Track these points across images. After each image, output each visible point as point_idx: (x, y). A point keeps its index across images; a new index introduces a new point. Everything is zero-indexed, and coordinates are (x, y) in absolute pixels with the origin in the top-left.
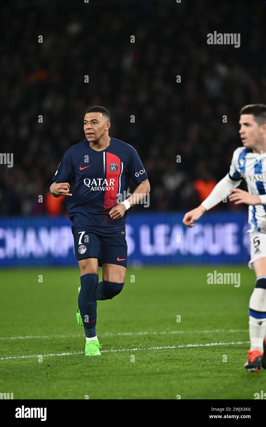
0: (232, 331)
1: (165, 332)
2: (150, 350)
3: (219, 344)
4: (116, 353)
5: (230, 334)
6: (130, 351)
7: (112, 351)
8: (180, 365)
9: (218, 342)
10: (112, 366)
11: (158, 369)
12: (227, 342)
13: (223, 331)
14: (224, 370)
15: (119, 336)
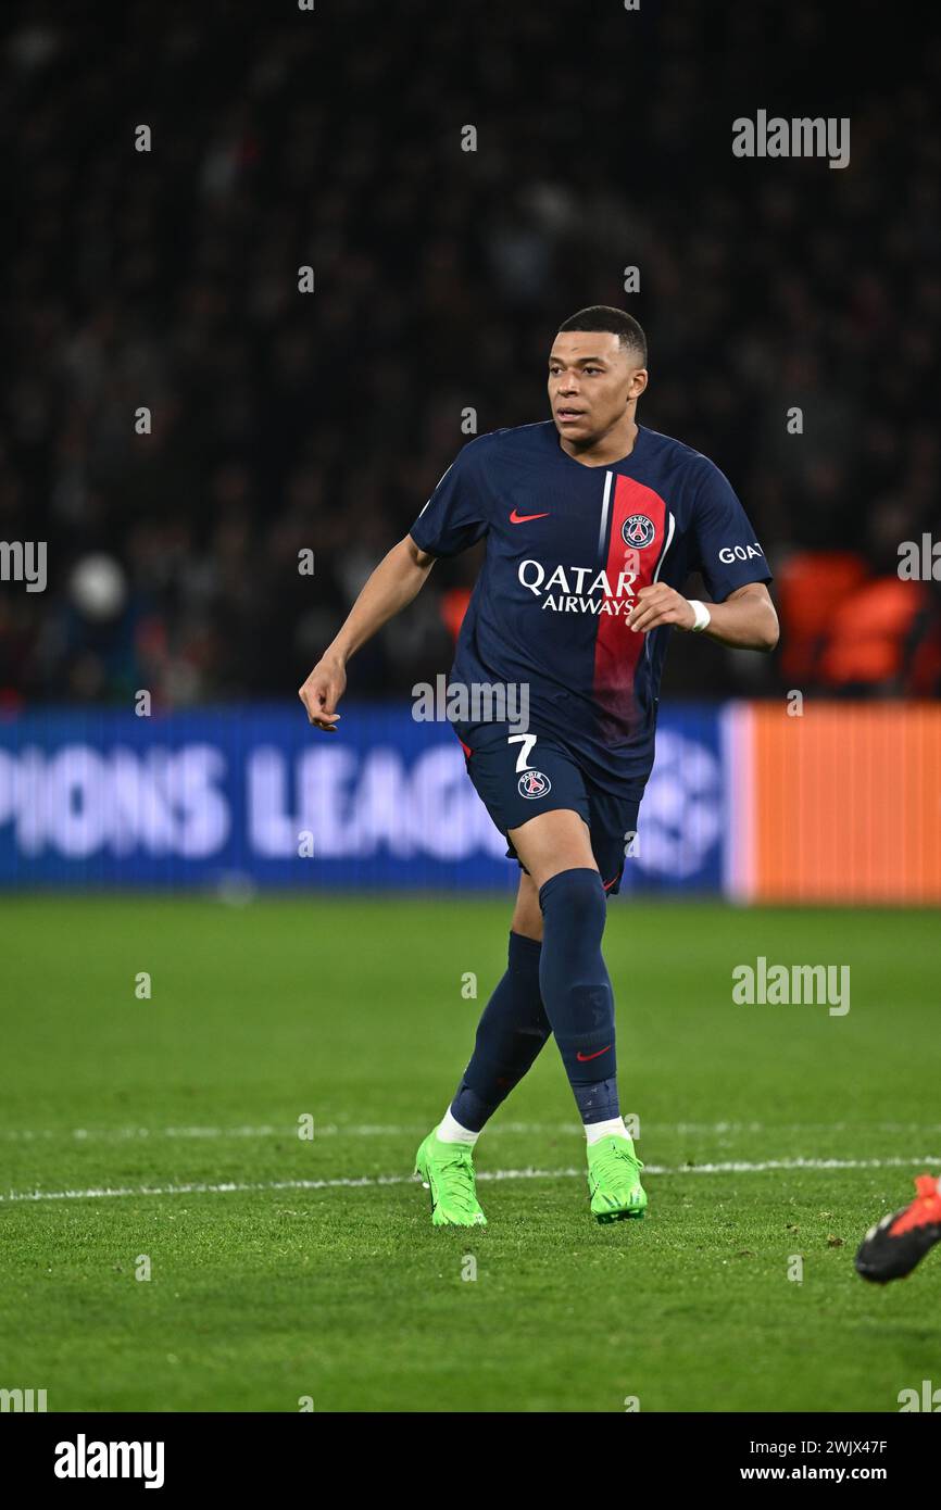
0: (570, 1129)
1: (330, 1130)
2: (280, 1190)
3: (522, 1175)
4: (162, 1202)
6: (207, 1195)
7: (145, 1191)
8: (383, 1245)
9: (522, 1168)
10: (145, 1245)
11: (307, 1258)
12: (551, 1168)
13: (537, 1128)
14: (539, 1266)
15: (170, 1139)
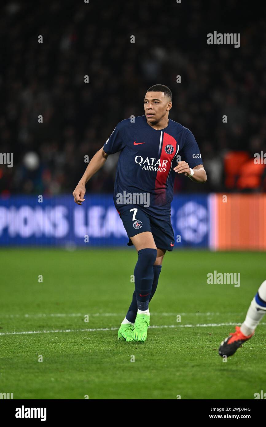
0: (165, 314)
1: (97, 315)
2: (83, 332)
4: (49, 335)
5: (164, 318)
6: (62, 333)
7: (45, 332)
8: (112, 347)
11: (91, 351)
12: (160, 326)
15: (52, 317)
